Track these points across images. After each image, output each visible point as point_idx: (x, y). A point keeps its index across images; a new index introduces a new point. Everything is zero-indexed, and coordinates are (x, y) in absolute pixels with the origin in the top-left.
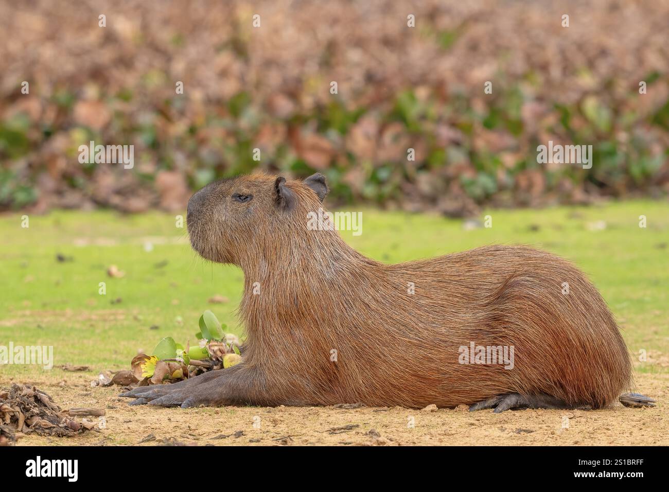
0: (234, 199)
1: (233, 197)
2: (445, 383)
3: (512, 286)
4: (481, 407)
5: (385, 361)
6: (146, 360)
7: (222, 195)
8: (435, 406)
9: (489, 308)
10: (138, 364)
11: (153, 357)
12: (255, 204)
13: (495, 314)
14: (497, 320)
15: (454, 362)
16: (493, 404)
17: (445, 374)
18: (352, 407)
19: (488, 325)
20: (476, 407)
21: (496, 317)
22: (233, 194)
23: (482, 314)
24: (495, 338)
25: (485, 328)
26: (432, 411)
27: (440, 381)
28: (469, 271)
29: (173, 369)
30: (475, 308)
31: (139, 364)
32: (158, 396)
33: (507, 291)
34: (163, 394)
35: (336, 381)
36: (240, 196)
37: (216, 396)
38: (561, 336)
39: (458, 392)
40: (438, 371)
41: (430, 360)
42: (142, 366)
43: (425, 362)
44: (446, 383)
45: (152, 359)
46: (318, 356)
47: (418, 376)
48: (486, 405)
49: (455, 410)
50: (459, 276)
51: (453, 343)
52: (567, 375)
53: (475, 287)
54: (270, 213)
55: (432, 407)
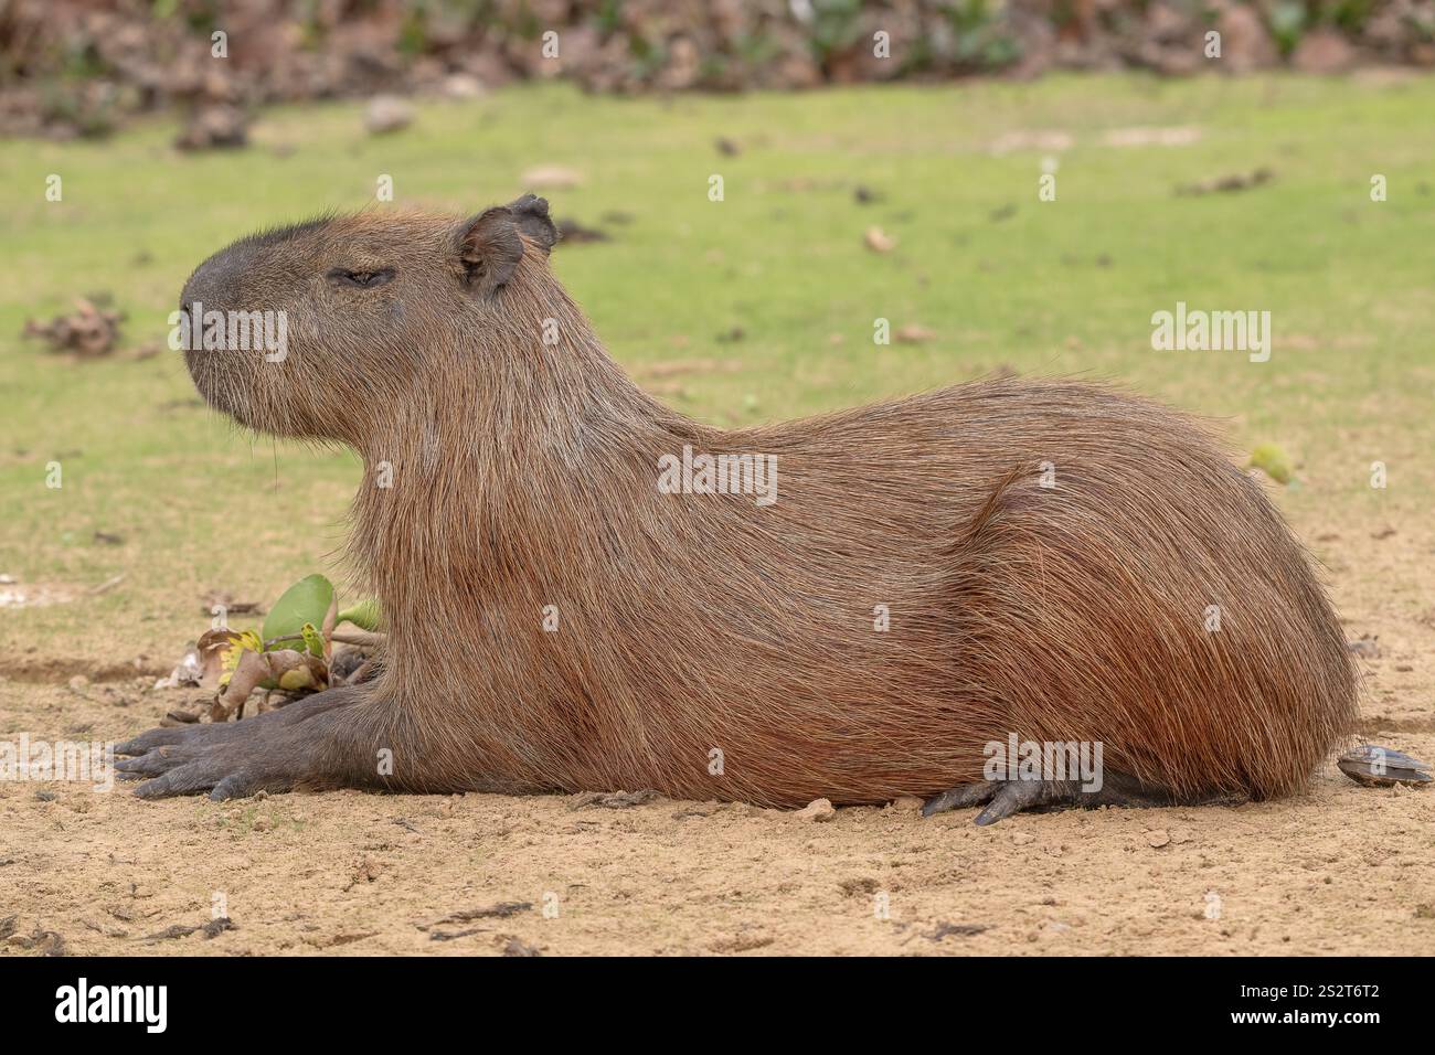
0: (335, 282)
1: (331, 276)
2: (847, 755)
3: (1008, 504)
4: (951, 803)
5: (693, 695)
6: (232, 640)
7: (294, 273)
8: (828, 803)
9: (957, 559)
10: (215, 651)
11: (246, 634)
12: (405, 291)
13: (966, 576)
14: (972, 593)
15: (864, 700)
16: (982, 796)
17: (846, 731)
18: (625, 803)
19: (950, 607)
20: (940, 805)
21: (968, 585)
22: (330, 269)
23: (937, 576)
24: (968, 641)
25: (941, 613)
26: (819, 819)
27: (833, 748)
28: (918, 454)
29: (280, 670)
30: (923, 559)
31: (216, 649)
32: (168, 765)
33: (998, 517)
34: (180, 759)
35: (591, 736)
36: (351, 276)
37: (305, 766)
38: (1136, 633)
39: (885, 775)
40: (829, 724)
41: (805, 694)
42: (224, 655)
43: (793, 700)
44: (850, 755)
45: (244, 637)
46: (544, 673)
47: (779, 735)
48: (964, 798)
49: (882, 812)
50: (891, 467)
51: (863, 650)
52: (1161, 731)
53: (929, 497)
54: (454, 308)
55: (821, 806)
